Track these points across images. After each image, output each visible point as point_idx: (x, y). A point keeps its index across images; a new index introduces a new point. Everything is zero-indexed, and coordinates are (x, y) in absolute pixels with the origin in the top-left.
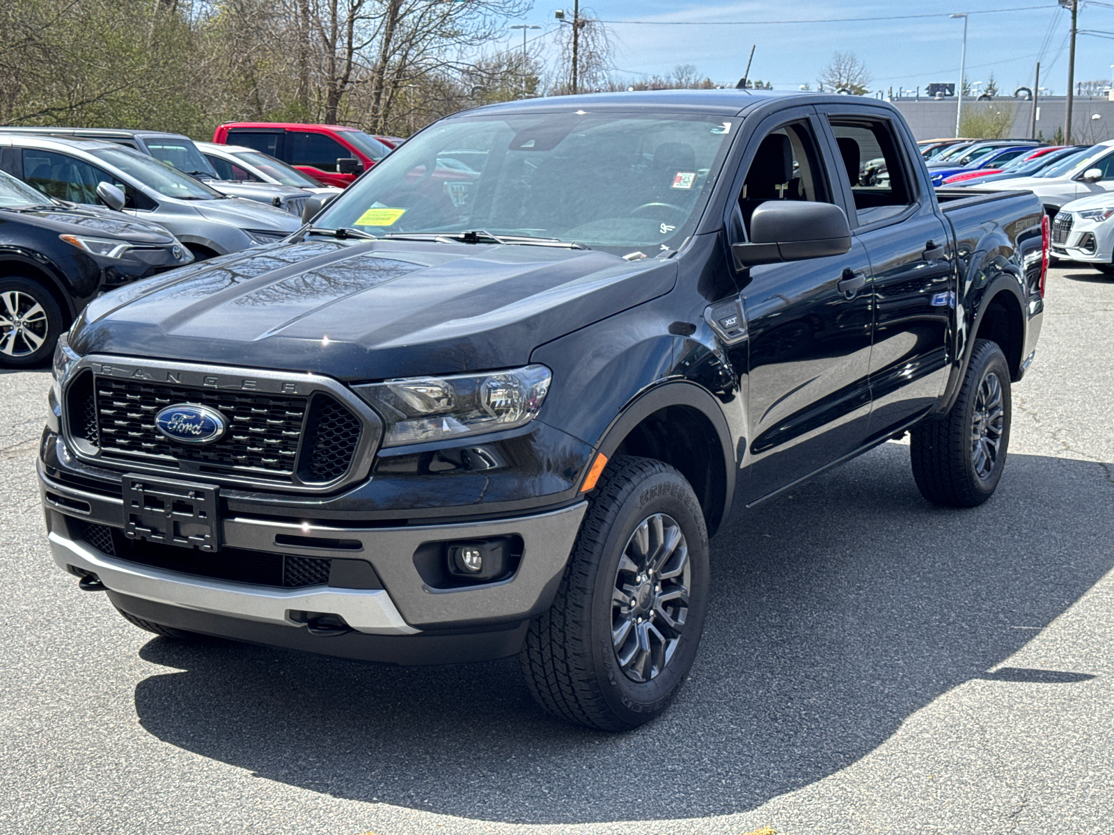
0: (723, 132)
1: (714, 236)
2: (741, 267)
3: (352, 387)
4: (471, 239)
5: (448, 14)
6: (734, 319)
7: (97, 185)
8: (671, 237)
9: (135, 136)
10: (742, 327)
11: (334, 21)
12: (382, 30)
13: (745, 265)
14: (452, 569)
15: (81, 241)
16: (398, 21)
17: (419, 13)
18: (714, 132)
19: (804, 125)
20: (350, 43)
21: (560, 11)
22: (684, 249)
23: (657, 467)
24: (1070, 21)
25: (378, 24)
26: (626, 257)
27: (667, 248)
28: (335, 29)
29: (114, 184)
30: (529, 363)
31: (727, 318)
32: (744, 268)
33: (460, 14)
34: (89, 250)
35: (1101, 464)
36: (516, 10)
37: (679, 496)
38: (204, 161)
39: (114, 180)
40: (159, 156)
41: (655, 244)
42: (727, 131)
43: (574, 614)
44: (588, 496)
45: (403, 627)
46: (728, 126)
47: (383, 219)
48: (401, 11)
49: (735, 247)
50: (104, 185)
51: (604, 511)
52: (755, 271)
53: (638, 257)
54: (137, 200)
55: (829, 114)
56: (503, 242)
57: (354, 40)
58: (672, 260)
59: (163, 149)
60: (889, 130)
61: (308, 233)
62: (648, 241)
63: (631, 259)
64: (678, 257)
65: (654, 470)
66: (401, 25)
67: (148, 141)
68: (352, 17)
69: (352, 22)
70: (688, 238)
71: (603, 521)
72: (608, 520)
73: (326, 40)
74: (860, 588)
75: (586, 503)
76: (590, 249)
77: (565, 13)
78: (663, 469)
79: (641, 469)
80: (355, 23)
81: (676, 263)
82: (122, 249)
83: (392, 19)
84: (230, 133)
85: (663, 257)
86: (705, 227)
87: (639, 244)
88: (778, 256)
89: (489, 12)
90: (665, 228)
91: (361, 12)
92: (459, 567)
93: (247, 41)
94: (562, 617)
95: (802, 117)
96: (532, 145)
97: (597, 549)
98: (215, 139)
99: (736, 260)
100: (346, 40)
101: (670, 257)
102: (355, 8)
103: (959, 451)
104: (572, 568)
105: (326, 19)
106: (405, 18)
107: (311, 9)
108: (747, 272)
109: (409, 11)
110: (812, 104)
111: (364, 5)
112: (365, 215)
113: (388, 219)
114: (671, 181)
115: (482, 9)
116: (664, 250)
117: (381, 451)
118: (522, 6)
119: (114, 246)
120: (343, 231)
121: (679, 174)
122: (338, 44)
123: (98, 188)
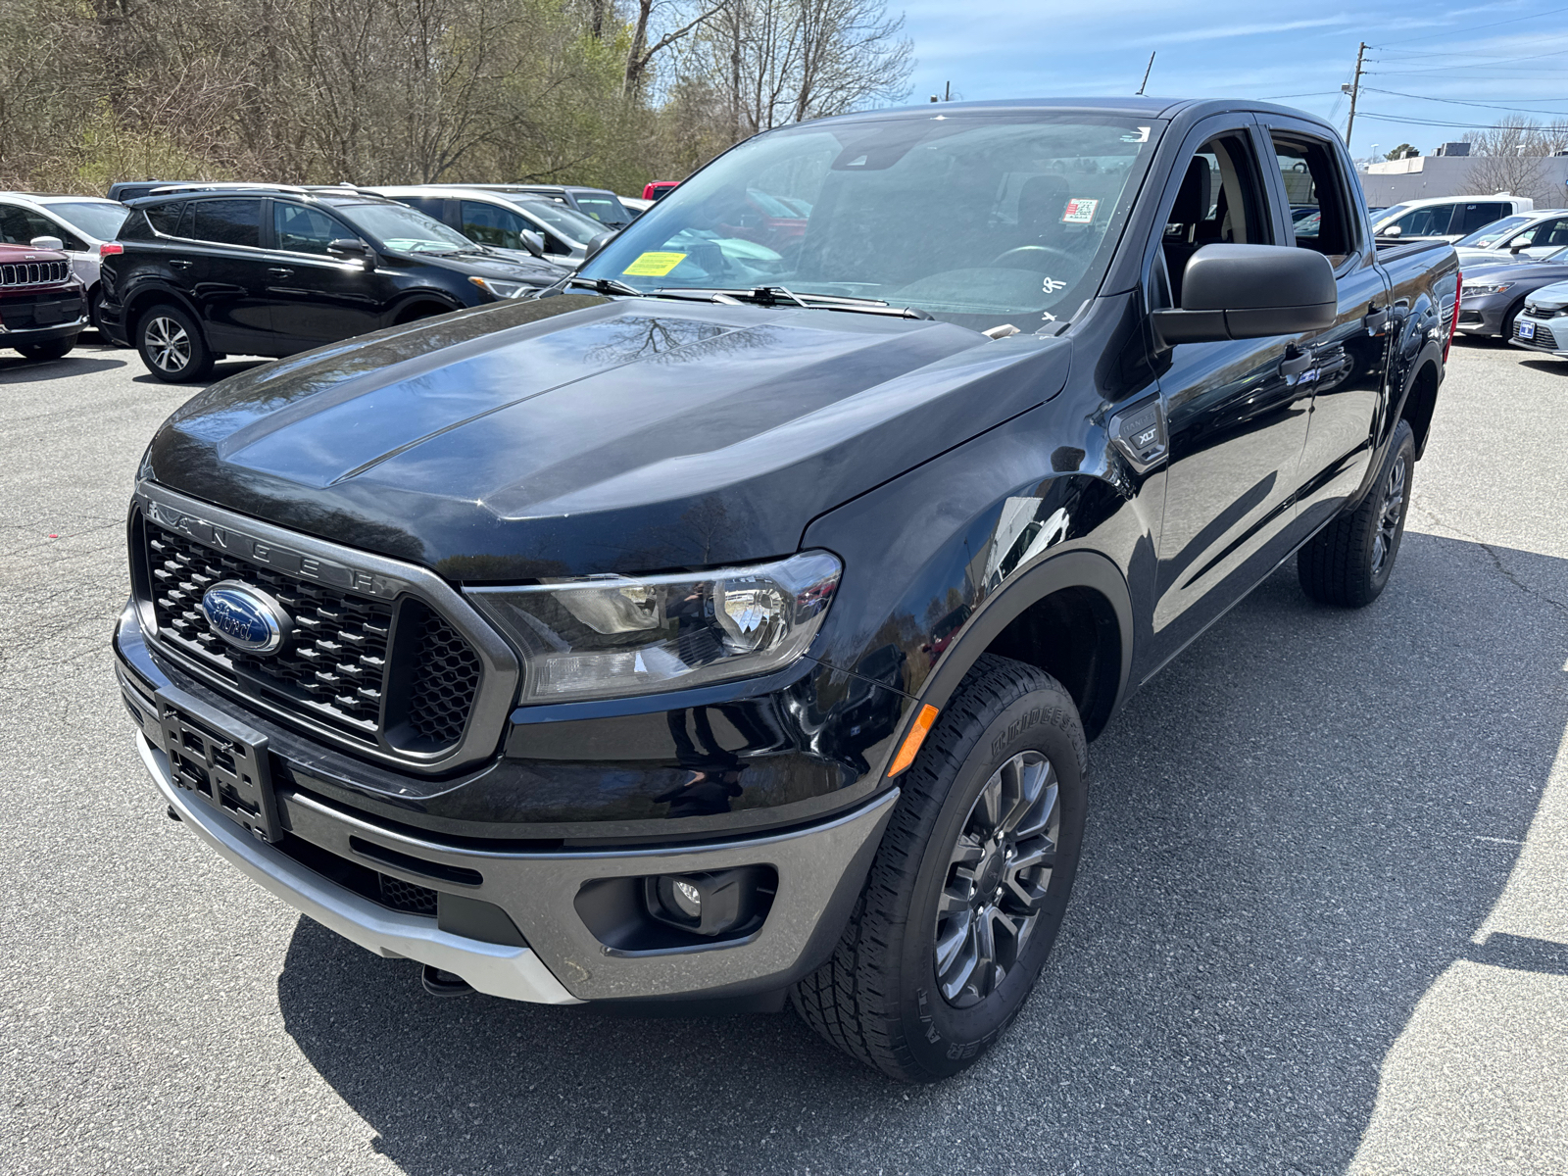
0: (1140, 140)
1: (1125, 298)
2: (1162, 347)
3: (466, 589)
4: (764, 298)
5: (846, 99)
6: (1151, 432)
7: (520, 232)
8: (1060, 298)
9: (567, 191)
10: (1161, 443)
11: (758, 105)
12: (795, 112)
13: (1168, 344)
14: (653, 908)
15: (488, 283)
16: (808, 104)
17: (824, 98)
18: (1125, 140)
19: (1240, 139)
20: (770, 123)
21: (934, 96)
22: (1082, 317)
23: (1020, 683)
24: (1351, 105)
25: (792, 108)
26: (988, 333)
27: (1053, 318)
28: (759, 111)
29: (535, 232)
30: (799, 550)
31: (1142, 432)
32: (1166, 347)
33: (856, 99)
34: (495, 292)
35: (1482, 545)
36: (899, 94)
37: (1053, 722)
38: (626, 213)
39: (536, 228)
40: (586, 210)
41: (1034, 310)
42: (1145, 138)
43: (872, 955)
44: (902, 780)
45: (571, 1000)
46: (1146, 131)
47: (658, 267)
48: (810, 96)
49: (1155, 315)
50: (526, 233)
51: (930, 778)
52: (1181, 351)
53: (1006, 333)
54: (554, 246)
55: (1271, 127)
56: (805, 305)
57: (773, 121)
58: (1063, 339)
59: (590, 203)
60: (1329, 157)
61: (570, 284)
62: (1023, 305)
63: (996, 337)
64: (1071, 333)
65: (1015, 692)
66: (809, 108)
67: (577, 196)
68: (772, 102)
69: (771, 106)
70: (1088, 301)
71: (926, 797)
72: (937, 796)
73: (751, 121)
74: (1256, 746)
75: (897, 791)
76: (931, 319)
77: (938, 98)
78: (1031, 686)
79: (995, 694)
80: (774, 107)
81: (1068, 345)
82: (524, 291)
83: (802, 103)
84: (656, 191)
85: (1045, 333)
86: (1113, 284)
87: (1007, 310)
88: (1224, 331)
89: (878, 97)
90: (1050, 285)
91: (780, 97)
92: (667, 905)
93: (690, 122)
94: (851, 954)
95: (1241, 127)
96: (863, 163)
97: (914, 850)
98: (644, 196)
99: (1156, 335)
100: (767, 120)
101: (1057, 334)
102: (774, 95)
103: (1361, 550)
104: (865, 901)
105: (753, 106)
106: (813, 102)
107: (741, 95)
108: (1169, 353)
109: (815, 97)
110: (1251, 111)
111: (782, 93)
112: (637, 261)
113: (663, 267)
114: (1061, 212)
115: (872, 94)
116: (1049, 321)
117: (517, 710)
118: (904, 92)
119: (517, 288)
120: (604, 283)
121: (1074, 201)
122: (761, 124)
123: (522, 236)
